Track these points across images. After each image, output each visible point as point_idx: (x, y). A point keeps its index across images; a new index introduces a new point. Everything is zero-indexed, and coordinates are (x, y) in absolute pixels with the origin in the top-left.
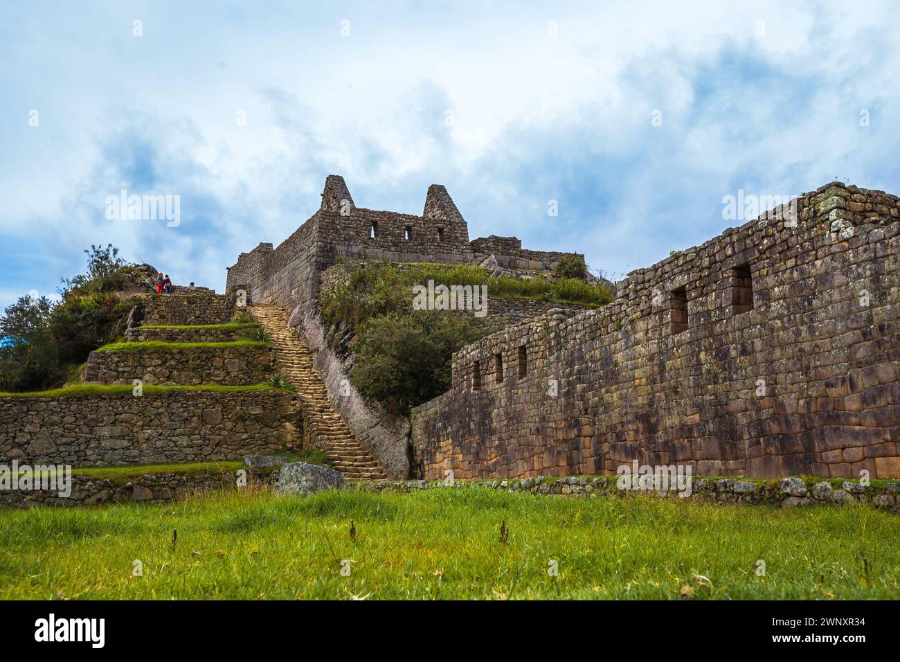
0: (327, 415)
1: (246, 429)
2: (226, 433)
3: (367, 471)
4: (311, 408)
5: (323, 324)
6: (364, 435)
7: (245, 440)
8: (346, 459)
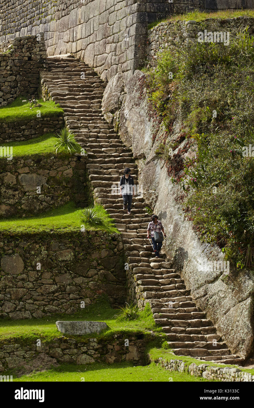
0: (155, 261)
1: (54, 280)
2: (31, 285)
3: (203, 339)
4: (135, 252)
5: (151, 116)
6: (201, 291)
7: (53, 293)
8: (177, 324)
